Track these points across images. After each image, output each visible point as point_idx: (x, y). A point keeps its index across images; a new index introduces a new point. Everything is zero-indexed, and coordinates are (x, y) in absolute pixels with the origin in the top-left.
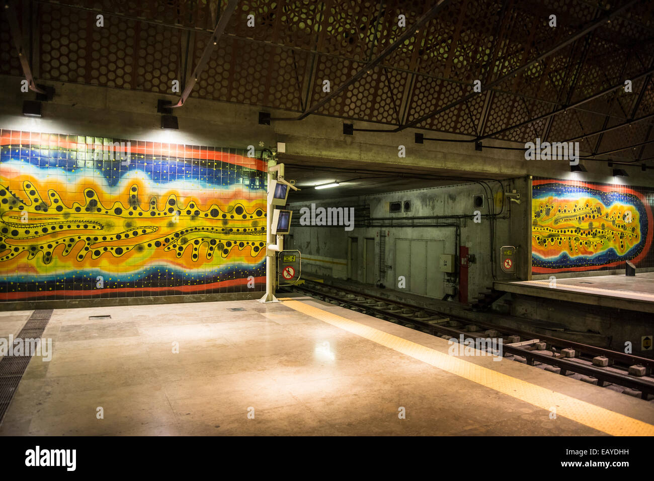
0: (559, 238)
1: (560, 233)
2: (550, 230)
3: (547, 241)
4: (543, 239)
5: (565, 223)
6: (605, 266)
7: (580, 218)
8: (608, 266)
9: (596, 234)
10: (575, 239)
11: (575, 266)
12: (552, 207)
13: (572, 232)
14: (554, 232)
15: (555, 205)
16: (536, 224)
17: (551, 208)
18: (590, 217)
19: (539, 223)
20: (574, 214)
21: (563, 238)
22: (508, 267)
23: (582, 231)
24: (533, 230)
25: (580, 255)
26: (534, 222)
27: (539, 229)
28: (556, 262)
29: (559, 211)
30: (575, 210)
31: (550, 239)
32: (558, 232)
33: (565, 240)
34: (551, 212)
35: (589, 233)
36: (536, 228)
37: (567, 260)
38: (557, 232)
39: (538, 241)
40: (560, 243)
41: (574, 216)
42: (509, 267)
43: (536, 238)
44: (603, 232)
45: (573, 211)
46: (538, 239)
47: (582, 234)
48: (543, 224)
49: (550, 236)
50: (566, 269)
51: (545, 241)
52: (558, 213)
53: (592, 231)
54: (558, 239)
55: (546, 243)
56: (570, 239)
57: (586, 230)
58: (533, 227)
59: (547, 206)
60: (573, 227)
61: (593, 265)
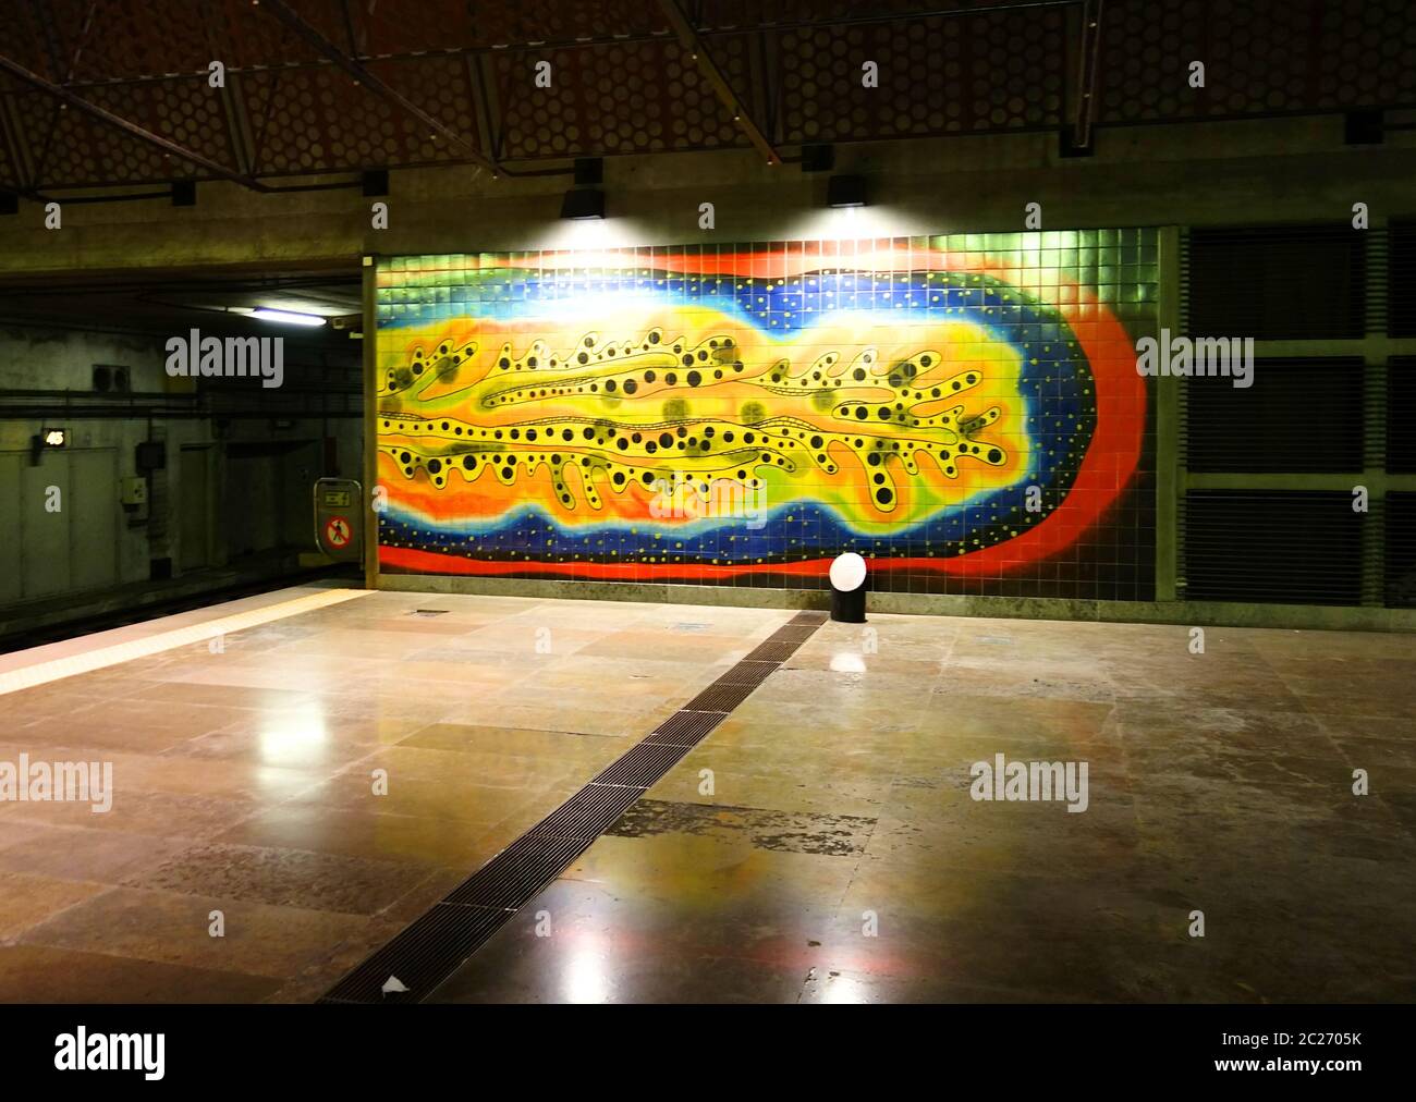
0: (504, 456)
1: (506, 437)
2: (459, 431)
3: (445, 468)
4: (426, 460)
5: (536, 404)
6: (769, 569)
7: (611, 386)
8: (783, 569)
9: (706, 446)
10: (586, 462)
11: (583, 559)
12: (470, 352)
13: (568, 435)
14: (477, 437)
15: (480, 343)
16: (392, 411)
17: (462, 355)
18: (671, 379)
19: (407, 407)
20: (583, 371)
21: (522, 457)
22: (339, 542)
23: (620, 434)
24: (381, 428)
25: (615, 521)
26: (385, 404)
27: (409, 426)
28: (490, 538)
29: (505, 364)
30: (583, 359)
31: (458, 461)
32: (499, 435)
33: (531, 465)
34: (462, 368)
35: (666, 441)
36: (394, 424)
37: (548, 535)
38: (491, 436)
39: (404, 467)
40: (507, 473)
41: (583, 379)
42: (342, 542)
43: (397, 457)
44: (749, 438)
45: (574, 361)
46: (406, 458)
47: (623, 444)
48: (425, 411)
49: (457, 450)
50: (541, 567)
51: (435, 466)
52: (498, 369)
53: (682, 432)
54: (497, 460)
55: (442, 474)
56: (556, 459)
57: (649, 428)
58: (381, 421)
59: (444, 350)
60: (577, 419)
61: (691, 560)
